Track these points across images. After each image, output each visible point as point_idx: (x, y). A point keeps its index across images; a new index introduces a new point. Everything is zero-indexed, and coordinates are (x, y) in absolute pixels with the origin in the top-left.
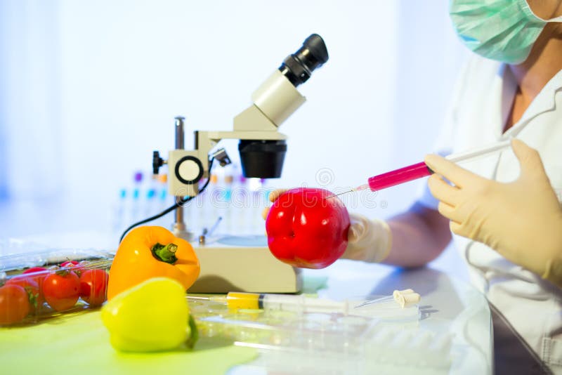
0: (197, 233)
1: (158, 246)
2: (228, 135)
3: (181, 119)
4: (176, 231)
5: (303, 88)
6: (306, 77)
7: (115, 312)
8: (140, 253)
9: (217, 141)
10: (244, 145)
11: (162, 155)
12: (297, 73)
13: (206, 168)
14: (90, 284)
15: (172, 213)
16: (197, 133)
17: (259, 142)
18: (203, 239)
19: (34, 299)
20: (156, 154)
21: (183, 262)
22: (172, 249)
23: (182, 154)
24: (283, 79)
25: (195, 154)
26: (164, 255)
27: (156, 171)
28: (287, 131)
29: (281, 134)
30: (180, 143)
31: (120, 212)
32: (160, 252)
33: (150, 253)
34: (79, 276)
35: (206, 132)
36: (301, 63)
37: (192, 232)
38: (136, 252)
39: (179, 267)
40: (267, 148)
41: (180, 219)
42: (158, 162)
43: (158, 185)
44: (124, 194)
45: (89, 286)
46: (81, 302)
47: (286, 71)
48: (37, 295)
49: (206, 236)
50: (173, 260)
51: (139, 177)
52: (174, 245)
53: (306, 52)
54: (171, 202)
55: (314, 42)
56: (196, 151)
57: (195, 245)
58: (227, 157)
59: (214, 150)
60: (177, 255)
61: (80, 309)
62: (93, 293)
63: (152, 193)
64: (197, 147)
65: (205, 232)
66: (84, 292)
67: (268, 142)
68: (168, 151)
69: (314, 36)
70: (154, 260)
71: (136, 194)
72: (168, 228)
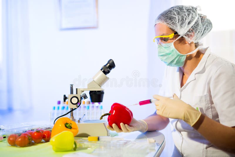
0: (77, 119)
1: (67, 124)
2: (86, 90)
3: (72, 85)
4: (71, 119)
5: (108, 75)
6: (109, 72)
7: (54, 140)
8: (61, 125)
9: (83, 91)
10: (91, 92)
11: (67, 96)
12: (106, 71)
13: (80, 100)
14: (46, 135)
15: (70, 113)
16: (77, 89)
17: (95, 91)
18: (79, 121)
19: (30, 139)
20: (65, 96)
21: (74, 129)
22: (71, 125)
23: (72, 95)
24: (102, 73)
25: (76, 95)
26: (68, 126)
27: (65, 101)
28: (104, 88)
29: (102, 89)
30: (72, 92)
31: (53, 114)
32: (67, 125)
33: (64, 125)
34: (43, 133)
35: (80, 89)
36: (107, 68)
37: (76, 119)
38: (60, 125)
39: (72, 130)
40: (98, 93)
41: (72, 115)
42: (65, 98)
43: (65, 105)
44: (54, 108)
45: (45, 136)
46: (43, 141)
47: (102, 70)
48: (31, 138)
49: (80, 121)
50: (71, 128)
51: (59, 103)
52: (71, 124)
53: (108, 65)
54: (69, 110)
55: (111, 62)
56: (77, 95)
57: (77, 123)
58: (86, 96)
59: (82, 94)
60: (72, 126)
61: (43, 142)
62: (46, 137)
63: (64, 108)
64: (77, 93)
65: (80, 119)
66: (44, 137)
67: (98, 91)
68: (68, 95)
69: (111, 60)
70: (65, 128)
71: (59, 108)
72: (69, 118)
